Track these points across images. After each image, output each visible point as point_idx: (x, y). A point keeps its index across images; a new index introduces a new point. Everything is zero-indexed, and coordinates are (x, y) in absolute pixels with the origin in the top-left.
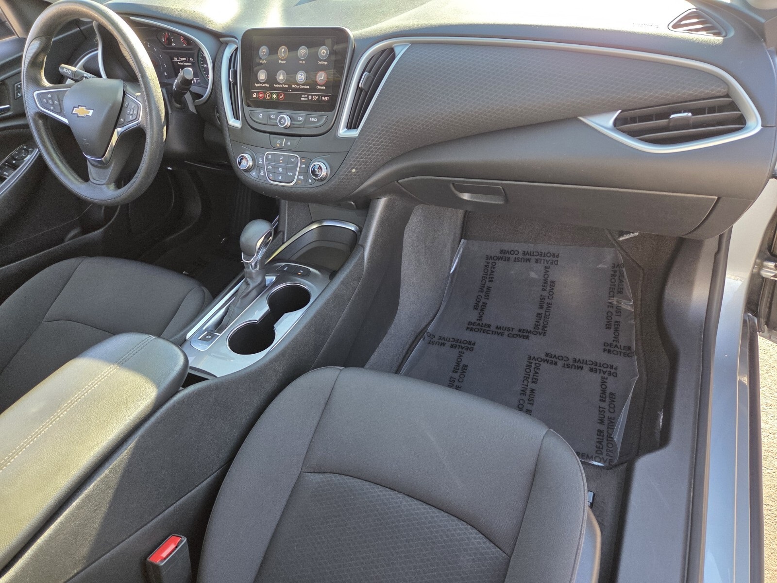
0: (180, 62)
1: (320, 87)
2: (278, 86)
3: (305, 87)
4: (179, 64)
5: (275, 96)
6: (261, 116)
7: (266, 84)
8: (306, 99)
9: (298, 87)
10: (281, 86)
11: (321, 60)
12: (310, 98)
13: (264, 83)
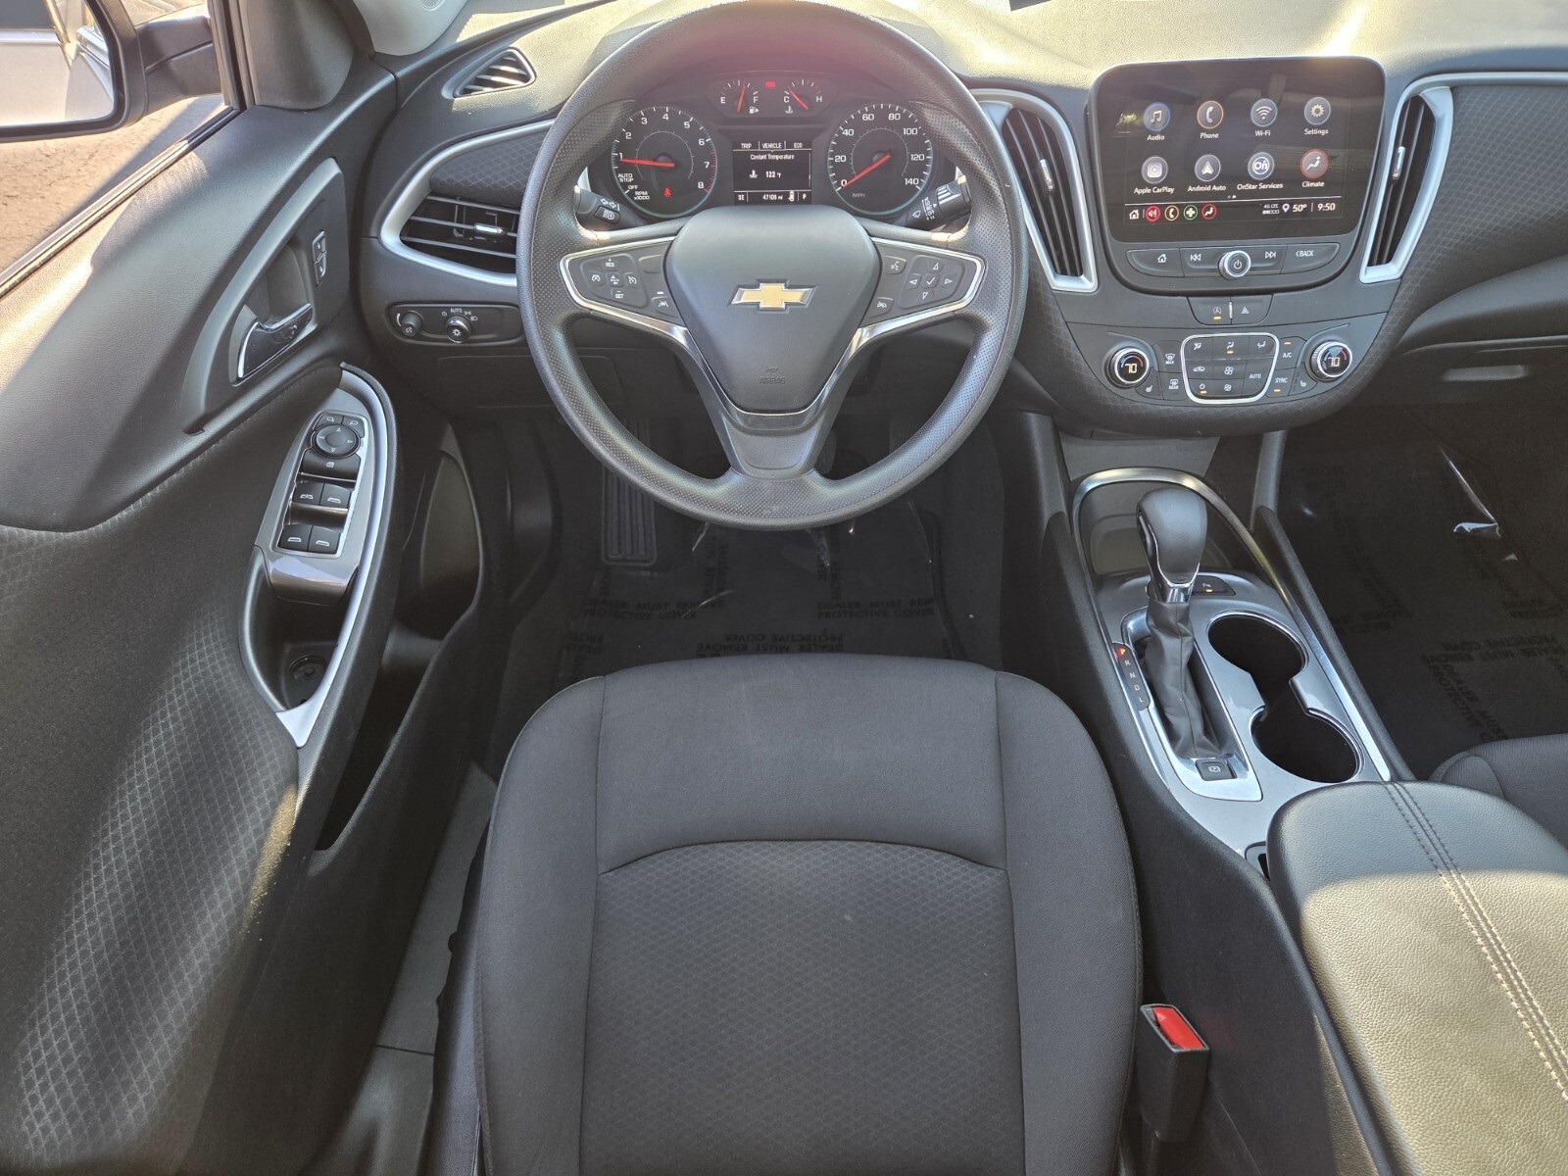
0: (756, 153)
1: (1312, 184)
2: (1199, 188)
3: (1272, 186)
4: (754, 157)
5: (1191, 212)
6: (1162, 259)
7: (1165, 189)
8: (1277, 212)
9: (1254, 187)
10: (1209, 188)
11: (1311, 127)
12: (1286, 210)
13: (1160, 186)
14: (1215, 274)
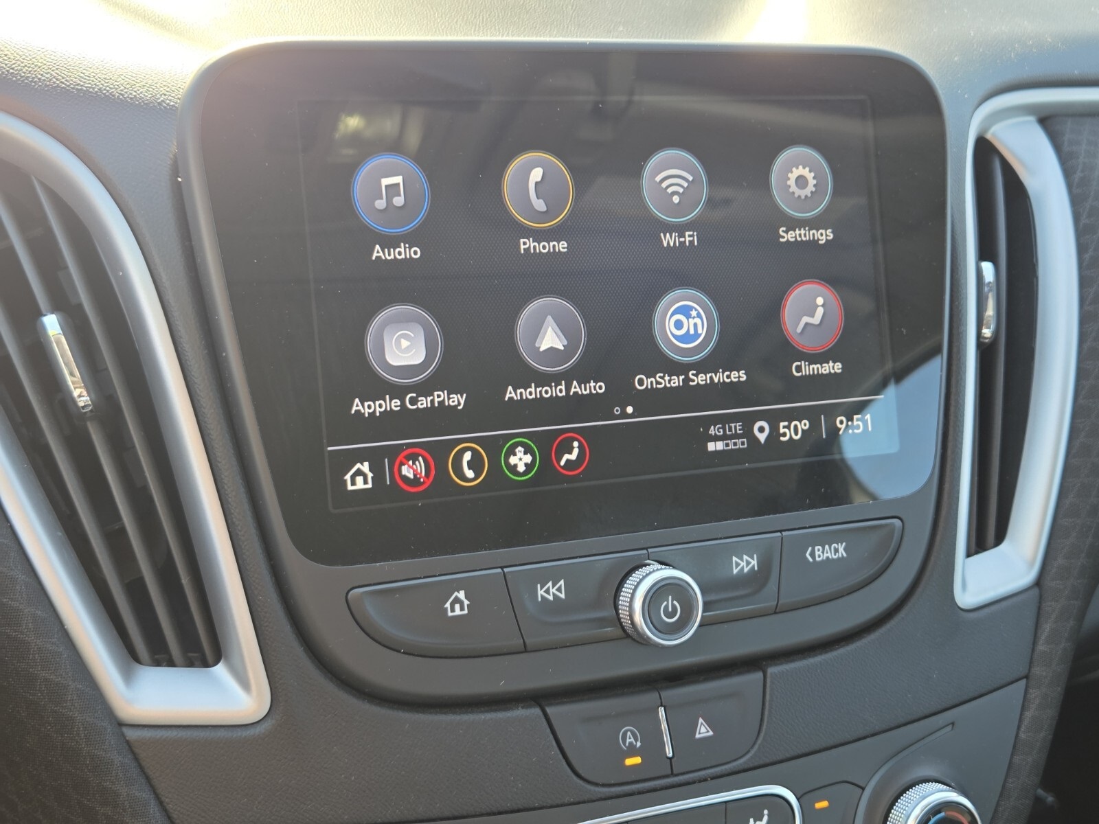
1: (815, 368)
2: (531, 393)
3: (720, 377)
5: (520, 460)
6: (458, 605)
7: (440, 396)
8: (741, 444)
9: (676, 381)
10: (560, 391)
11: (793, 224)
12: (762, 437)
13: (425, 389)
14: (609, 630)
